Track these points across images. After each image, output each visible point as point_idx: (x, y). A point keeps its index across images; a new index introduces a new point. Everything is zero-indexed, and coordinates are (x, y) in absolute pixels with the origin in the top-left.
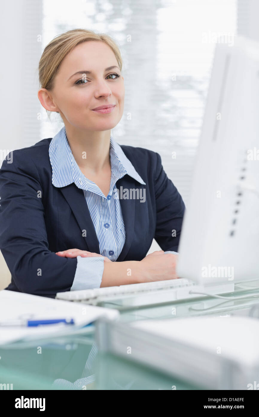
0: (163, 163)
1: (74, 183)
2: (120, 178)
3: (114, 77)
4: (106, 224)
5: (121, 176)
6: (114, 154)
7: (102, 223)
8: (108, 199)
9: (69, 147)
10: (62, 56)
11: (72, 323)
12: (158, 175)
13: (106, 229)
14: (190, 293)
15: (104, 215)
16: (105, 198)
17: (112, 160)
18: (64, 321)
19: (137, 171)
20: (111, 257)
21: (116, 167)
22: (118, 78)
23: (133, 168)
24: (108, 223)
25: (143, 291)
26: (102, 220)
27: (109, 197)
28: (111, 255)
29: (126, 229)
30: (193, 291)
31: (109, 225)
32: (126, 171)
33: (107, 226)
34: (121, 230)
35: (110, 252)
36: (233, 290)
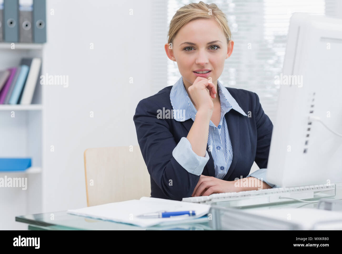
0: (261, 102)
1: (191, 118)
2: (227, 112)
3: (216, 48)
4: (218, 147)
5: (228, 110)
6: (222, 94)
7: (215, 147)
8: (219, 128)
9: (186, 92)
10: (179, 27)
11: (194, 214)
12: (258, 110)
13: (218, 150)
14: (280, 198)
15: (216, 140)
16: (215, 127)
17: (221, 99)
18: (188, 213)
19: (240, 106)
20: (222, 171)
21: (224, 104)
22: (218, 49)
23: (237, 104)
24: (219, 146)
25: (245, 196)
26: (215, 144)
27: (220, 127)
28: (222, 170)
29: (233, 151)
30: (282, 196)
31: (220, 148)
32: (231, 106)
33: (218, 148)
34: (229, 151)
35: (221, 167)
36: (312, 197)
